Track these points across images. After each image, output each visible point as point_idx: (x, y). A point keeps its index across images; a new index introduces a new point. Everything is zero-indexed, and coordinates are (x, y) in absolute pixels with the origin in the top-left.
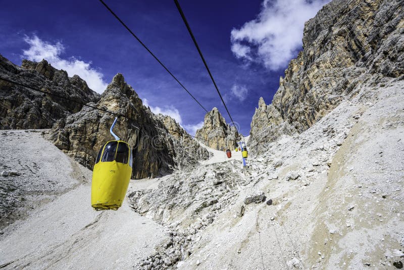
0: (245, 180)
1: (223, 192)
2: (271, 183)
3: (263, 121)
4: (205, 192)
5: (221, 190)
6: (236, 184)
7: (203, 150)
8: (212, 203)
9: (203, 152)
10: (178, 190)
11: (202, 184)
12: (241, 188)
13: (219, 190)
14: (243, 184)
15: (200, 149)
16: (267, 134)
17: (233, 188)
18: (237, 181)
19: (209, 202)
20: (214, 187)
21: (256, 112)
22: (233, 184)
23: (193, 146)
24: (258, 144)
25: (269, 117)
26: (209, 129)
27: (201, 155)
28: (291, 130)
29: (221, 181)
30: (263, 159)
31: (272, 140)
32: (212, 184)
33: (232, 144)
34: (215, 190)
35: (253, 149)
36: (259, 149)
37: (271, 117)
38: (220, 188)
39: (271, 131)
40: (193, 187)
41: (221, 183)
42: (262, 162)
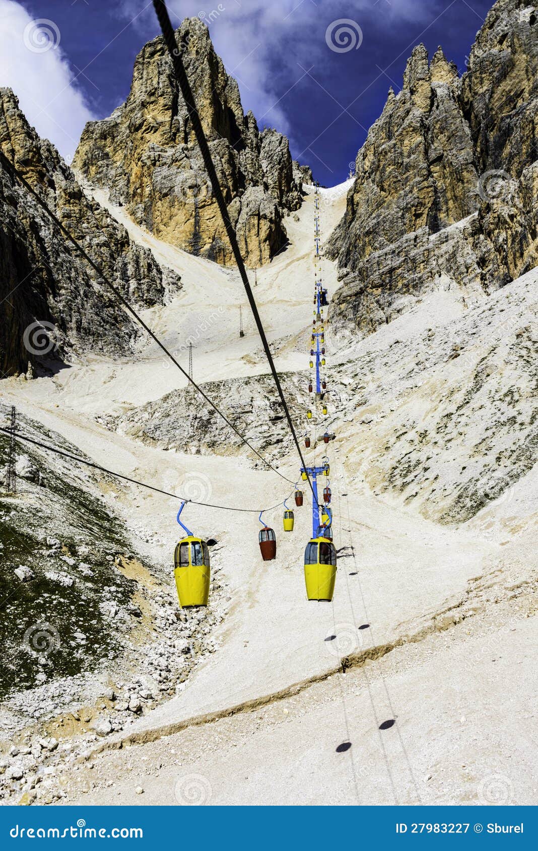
0: (317, 417)
1: (286, 430)
2: (344, 425)
3: (407, 168)
4: (259, 429)
5: (283, 429)
6: (303, 422)
7: (143, 262)
8: (278, 441)
9: (143, 270)
10: (210, 423)
11: (250, 418)
12: (310, 427)
13: (280, 428)
14: (313, 423)
15: (128, 255)
16: (396, 263)
17: (300, 427)
18: (305, 418)
19: (275, 440)
20: (270, 424)
21: (388, 108)
22: (299, 421)
23: (103, 239)
24: (361, 292)
25: (433, 155)
26: (155, 139)
27: (133, 284)
28: (467, 268)
29: (280, 415)
30: (351, 381)
31: (407, 286)
32: (267, 419)
33: (263, 235)
34: (274, 428)
35: (343, 306)
36: (362, 310)
37: (440, 159)
38: (280, 425)
39: (412, 253)
40: (235, 420)
41: (281, 418)
42: (348, 387)
